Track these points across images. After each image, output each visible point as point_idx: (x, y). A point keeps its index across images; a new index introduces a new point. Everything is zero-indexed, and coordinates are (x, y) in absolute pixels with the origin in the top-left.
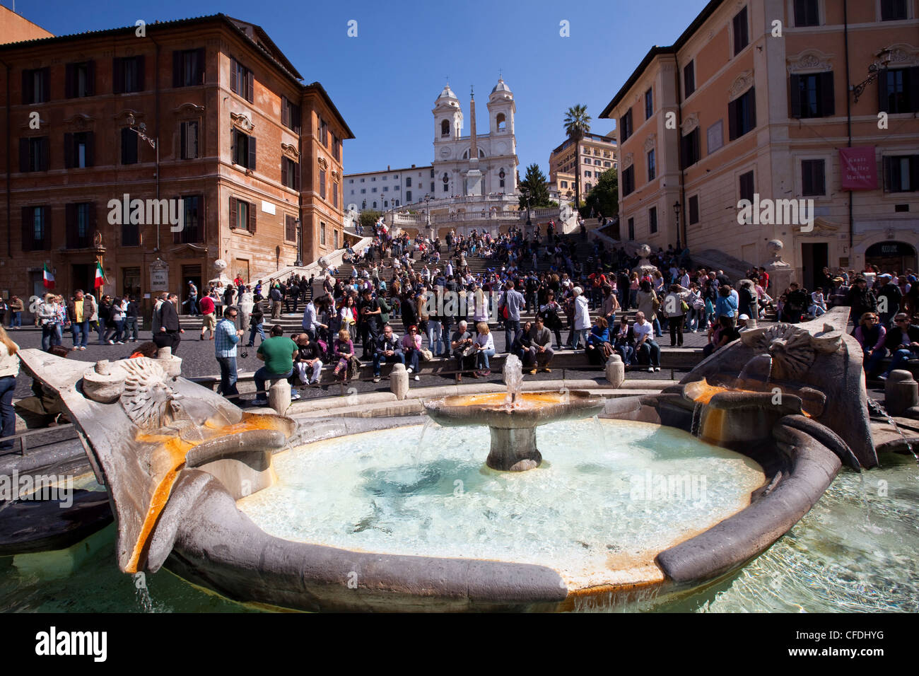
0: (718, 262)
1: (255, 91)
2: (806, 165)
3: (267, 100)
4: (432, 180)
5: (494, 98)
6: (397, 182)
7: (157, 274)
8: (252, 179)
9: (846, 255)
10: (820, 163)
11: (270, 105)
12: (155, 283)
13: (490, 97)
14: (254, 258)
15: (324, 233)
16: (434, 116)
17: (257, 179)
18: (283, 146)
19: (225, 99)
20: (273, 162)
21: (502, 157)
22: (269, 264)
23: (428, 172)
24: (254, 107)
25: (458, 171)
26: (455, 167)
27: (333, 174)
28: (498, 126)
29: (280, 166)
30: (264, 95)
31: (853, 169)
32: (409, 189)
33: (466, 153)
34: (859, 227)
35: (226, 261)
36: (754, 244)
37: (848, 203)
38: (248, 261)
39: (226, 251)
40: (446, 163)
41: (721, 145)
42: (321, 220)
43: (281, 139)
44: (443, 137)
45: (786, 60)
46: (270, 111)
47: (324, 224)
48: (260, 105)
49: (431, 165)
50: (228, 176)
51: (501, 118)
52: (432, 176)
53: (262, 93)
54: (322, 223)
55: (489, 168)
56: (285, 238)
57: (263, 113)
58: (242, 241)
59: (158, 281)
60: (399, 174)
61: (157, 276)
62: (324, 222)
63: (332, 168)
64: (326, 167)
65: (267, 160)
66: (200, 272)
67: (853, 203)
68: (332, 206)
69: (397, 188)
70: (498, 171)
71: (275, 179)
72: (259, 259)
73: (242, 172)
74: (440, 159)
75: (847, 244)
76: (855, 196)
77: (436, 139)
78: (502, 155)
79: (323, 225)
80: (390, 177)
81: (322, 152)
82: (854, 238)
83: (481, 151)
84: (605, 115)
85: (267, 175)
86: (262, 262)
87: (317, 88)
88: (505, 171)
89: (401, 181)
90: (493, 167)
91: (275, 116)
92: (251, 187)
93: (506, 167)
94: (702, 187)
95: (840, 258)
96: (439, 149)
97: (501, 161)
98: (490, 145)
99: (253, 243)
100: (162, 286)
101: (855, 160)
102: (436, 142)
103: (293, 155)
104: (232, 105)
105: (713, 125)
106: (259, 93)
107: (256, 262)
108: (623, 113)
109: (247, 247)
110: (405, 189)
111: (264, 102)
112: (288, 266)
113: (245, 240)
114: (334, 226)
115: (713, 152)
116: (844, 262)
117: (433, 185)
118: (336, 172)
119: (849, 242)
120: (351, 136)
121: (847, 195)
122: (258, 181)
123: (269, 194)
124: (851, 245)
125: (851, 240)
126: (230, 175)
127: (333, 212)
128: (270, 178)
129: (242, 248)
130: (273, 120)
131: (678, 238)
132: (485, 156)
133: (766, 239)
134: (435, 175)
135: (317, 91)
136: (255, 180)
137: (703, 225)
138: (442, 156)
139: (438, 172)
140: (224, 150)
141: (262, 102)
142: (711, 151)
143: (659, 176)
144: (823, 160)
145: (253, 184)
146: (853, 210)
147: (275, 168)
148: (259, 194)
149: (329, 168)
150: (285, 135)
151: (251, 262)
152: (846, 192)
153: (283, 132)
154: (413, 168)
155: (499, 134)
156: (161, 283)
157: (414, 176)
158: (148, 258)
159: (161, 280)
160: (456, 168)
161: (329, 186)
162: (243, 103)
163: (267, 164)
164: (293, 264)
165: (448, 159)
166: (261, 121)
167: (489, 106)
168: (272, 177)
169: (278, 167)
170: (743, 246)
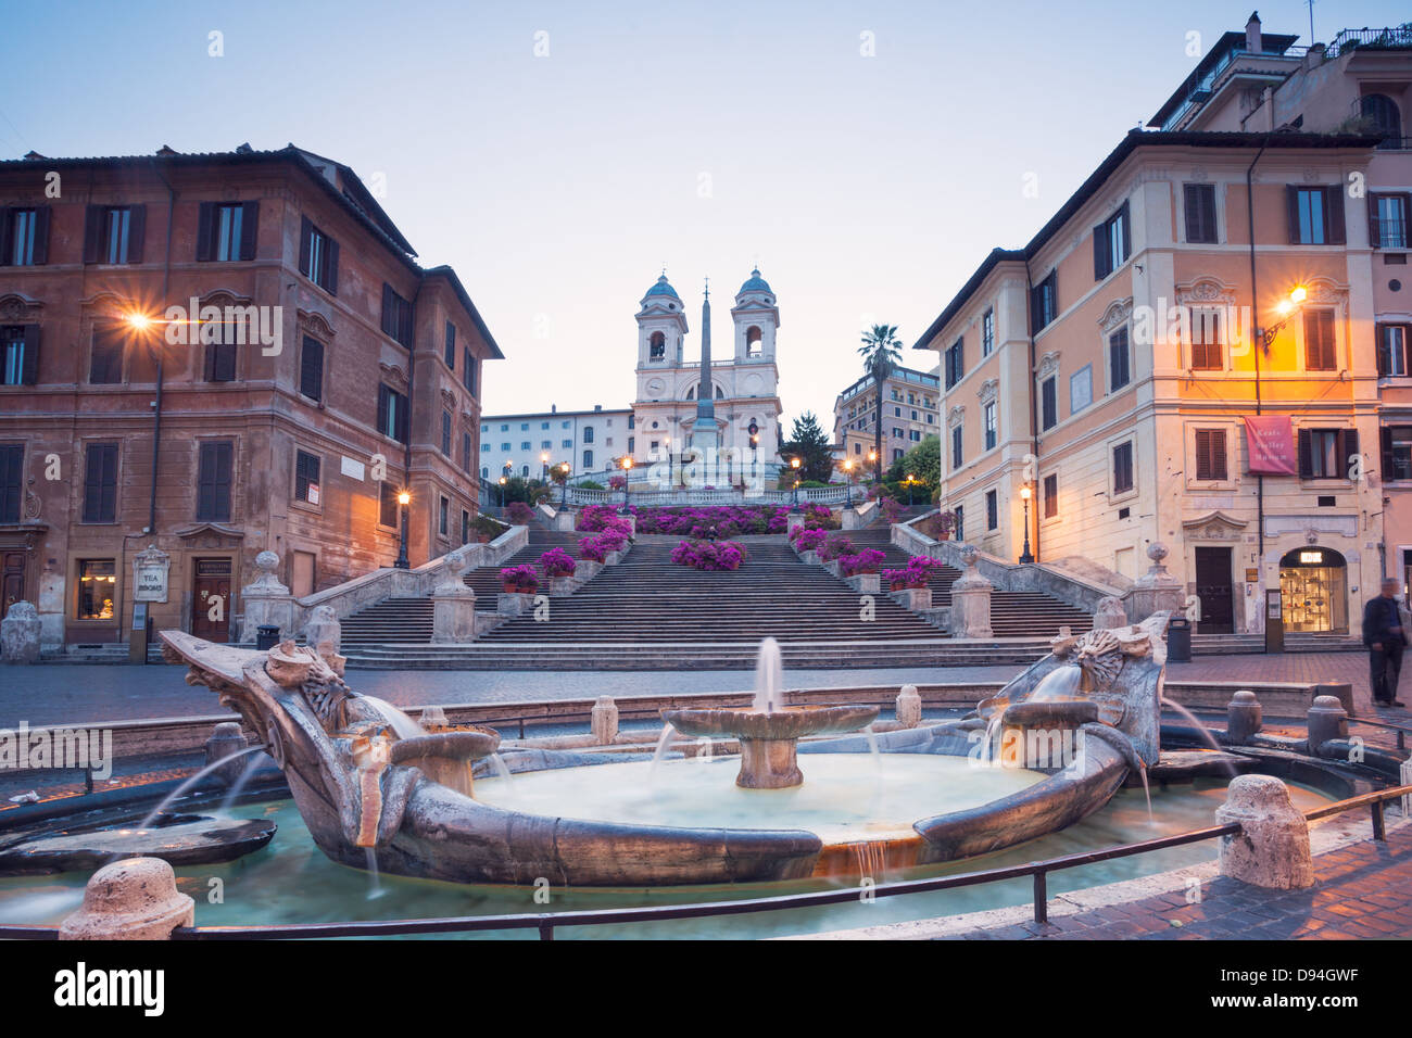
0: (1082, 574)
1: (340, 275)
2: (1202, 435)
3: (360, 291)
4: (630, 433)
5: (743, 301)
6: (569, 434)
7: (146, 573)
8: (327, 420)
9: (1255, 566)
10: (1220, 435)
11: (364, 298)
12: (142, 588)
13: (736, 298)
14: (325, 551)
15: (446, 515)
16: (638, 325)
17: (335, 419)
18: (382, 367)
19: (290, 286)
20: (363, 393)
21: (754, 400)
22: (349, 562)
23: (624, 420)
24: (338, 302)
25: (676, 420)
26: (671, 412)
27: (464, 416)
28: (749, 347)
29: (375, 399)
30: (355, 281)
31: (1263, 446)
32: (588, 447)
33: (692, 389)
34: (1271, 526)
35: (277, 552)
36: (1132, 548)
37: (1257, 493)
38: (314, 555)
39: (278, 538)
40: (656, 404)
41: (1089, 401)
42: (441, 494)
43: (379, 356)
44: (652, 360)
45: (1176, 287)
46: (364, 310)
47: (447, 500)
48: (346, 298)
49: (630, 408)
50: (288, 414)
51: (753, 334)
52: (631, 426)
53: (351, 278)
54: (443, 498)
55: (732, 418)
56: (379, 521)
57: (351, 312)
58: (307, 522)
59: (148, 584)
60: (572, 421)
61: (146, 577)
62: (447, 497)
63: (463, 406)
64: (454, 405)
65: (353, 390)
66: (229, 571)
67: (1264, 493)
68: (460, 470)
69: (567, 444)
70: (747, 423)
71: (364, 422)
72: (333, 553)
73: (312, 408)
74: (647, 398)
75: (1256, 550)
76: (1265, 482)
77: (640, 363)
78: (753, 397)
79: (445, 501)
80: (556, 425)
81: (449, 380)
82: (1265, 541)
83: (718, 388)
84: (924, 343)
85: (353, 414)
86: (337, 559)
87: (446, 275)
88: (758, 424)
89: (576, 431)
90: (739, 416)
91: (370, 317)
92: (325, 434)
93: (761, 416)
94: (1063, 462)
95: (1247, 570)
96: (646, 380)
97: (752, 406)
98: (733, 378)
99: (324, 527)
100: (155, 593)
101: (1265, 434)
102: (641, 370)
103: (397, 382)
104: (300, 297)
105: (1079, 372)
106: (346, 278)
107: (328, 557)
108: (951, 344)
109: (314, 533)
110: (581, 447)
111: (354, 293)
112: (381, 567)
113: (311, 520)
114: (464, 504)
115: (1078, 410)
116: (1252, 575)
117: (631, 440)
118: (469, 413)
119: (1258, 548)
120: (497, 354)
121: (1256, 481)
122: (337, 424)
123: (354, 446)
124: (1261, 552)
125: (1261, 545)
126: (290, 411)
127: (461, 481)
128: (357, 419)
129: (304, 533)
130: (368, 323)
131: (1027, 537)
132: (726, 397)
133: (1147, 541)
134: (636, 425)
135: (445, 279)
136: (332, 422)
137: (1064, 519)
138: (650, 394)
139: (641, 420)
140: (282, 370)
141: (350, 294)
142: (1074, 410)
143: (1002, 443)
144: (1225, 430)
145: (330, 428)
146: (1263, 502)
147: (367, 403)
148: (338, 445)
149: (458, 407)
150: (385, 348)
151: (319, 559)
152: (1254, 477)
153: (383, 344)
154: (598, 412)
155: (748, 361)
156: (154, 588)
157: (599, 425)
158: (130, 543)
159: (154, 583)
160: (673, 415)
161: (456, 436)
162: (318, 294)
163: (354, 396)
164: (393, 565)
165: (660, 398)
166: (346, 324)
167: (734, 312)
168: (361, 419)
169: (372, 402)
170: (1117, 551)
